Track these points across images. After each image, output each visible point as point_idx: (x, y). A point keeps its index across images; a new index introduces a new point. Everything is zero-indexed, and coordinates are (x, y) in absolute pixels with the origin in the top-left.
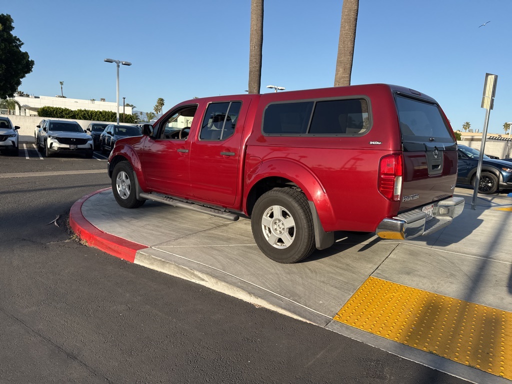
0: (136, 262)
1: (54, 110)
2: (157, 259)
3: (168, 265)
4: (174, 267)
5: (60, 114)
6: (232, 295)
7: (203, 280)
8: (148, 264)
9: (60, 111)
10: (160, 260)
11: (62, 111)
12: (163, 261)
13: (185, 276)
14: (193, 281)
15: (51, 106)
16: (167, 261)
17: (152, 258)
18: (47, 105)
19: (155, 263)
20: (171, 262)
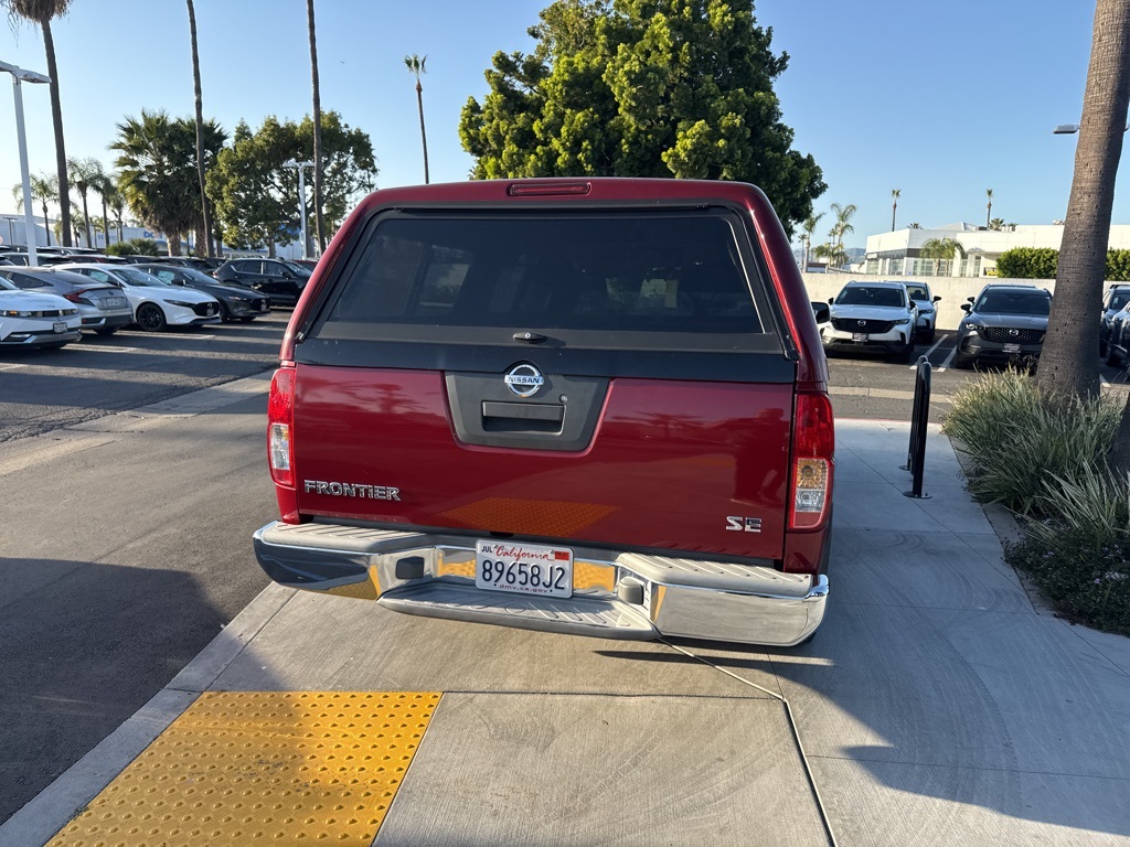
1: (1033, 256)
5: (1045, 262)
9: (1048, 256)
11: (1052, 257)
15: (1029, 246)
18: (1021, 246)
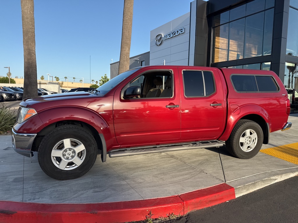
0: (237, 196)
2: (250, 184)
3: (257, 184)
4: (261, 183)
6: (288, 178)
7: (276, 179)
8: (245, 192)
10: (252, 184)
12: (254, 183)
13: (268, 184)
14: (272, 183)
16: (256, 182)
17: (247, 186)
19: (250, 188)
20: (258, 181)
